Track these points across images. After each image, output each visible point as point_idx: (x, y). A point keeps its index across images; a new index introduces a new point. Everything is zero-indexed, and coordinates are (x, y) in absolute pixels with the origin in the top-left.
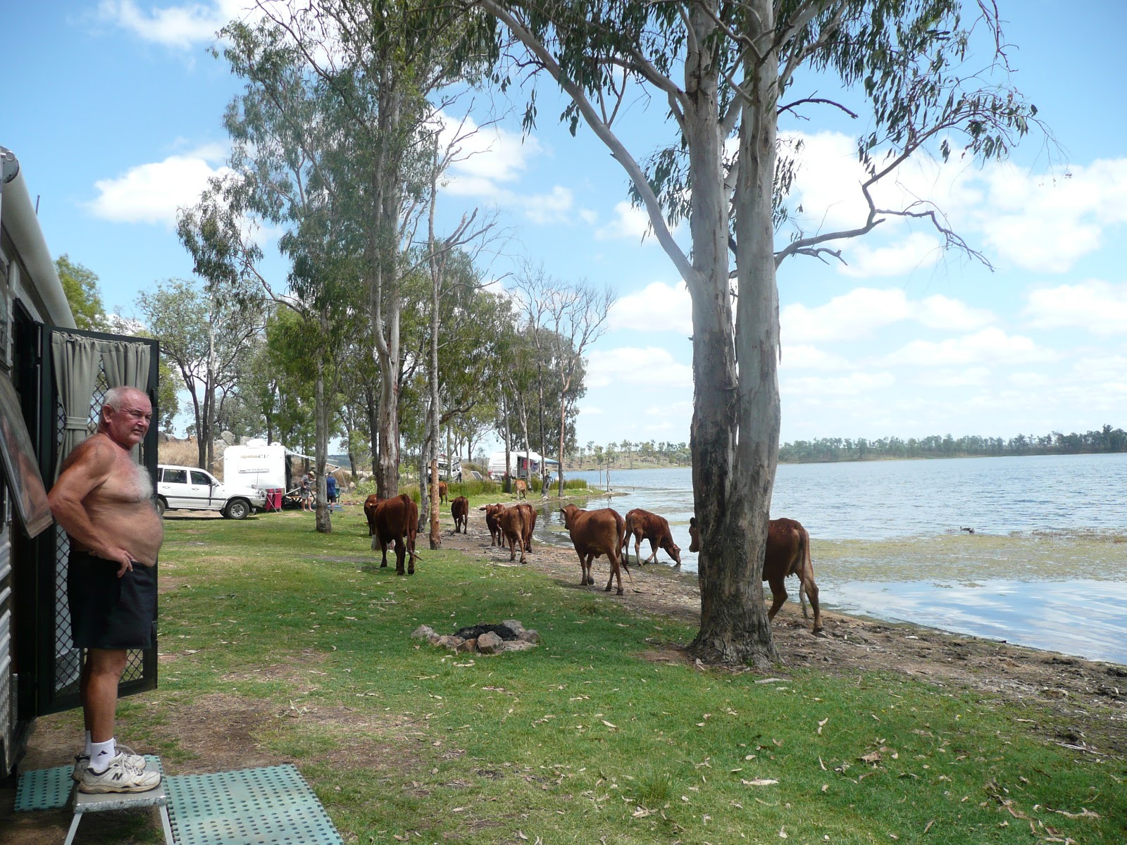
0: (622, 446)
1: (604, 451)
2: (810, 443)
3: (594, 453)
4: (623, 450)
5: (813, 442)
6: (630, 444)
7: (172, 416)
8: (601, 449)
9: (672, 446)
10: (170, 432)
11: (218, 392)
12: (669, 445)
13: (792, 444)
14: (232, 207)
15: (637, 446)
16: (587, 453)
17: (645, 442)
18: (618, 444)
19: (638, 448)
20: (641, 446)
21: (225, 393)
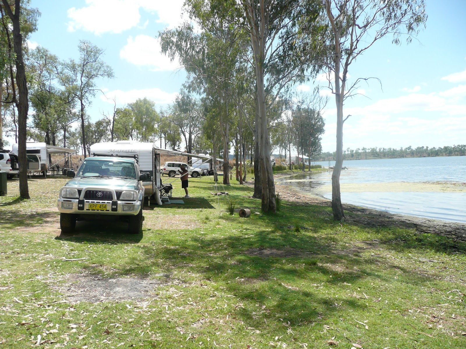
0: (362, 150)
1: (354, 152)
2: (451, 147)
3: (349, 152)
4: (363, 151)
5: (453, 147)
6: (366, 149)
7: (180, 143)
8: (353, 151)
9: (385, 149)
10: (179, 149)
11: (193, 137)
12: (384, 149)
13: (443, 148)
14: (188, 92)
15: (369, 149)
16: (347, 153)
17: (373, 148)
18: (361, 149)
19: (370, 151)
20: (371, 150)
21: (195, 137)
